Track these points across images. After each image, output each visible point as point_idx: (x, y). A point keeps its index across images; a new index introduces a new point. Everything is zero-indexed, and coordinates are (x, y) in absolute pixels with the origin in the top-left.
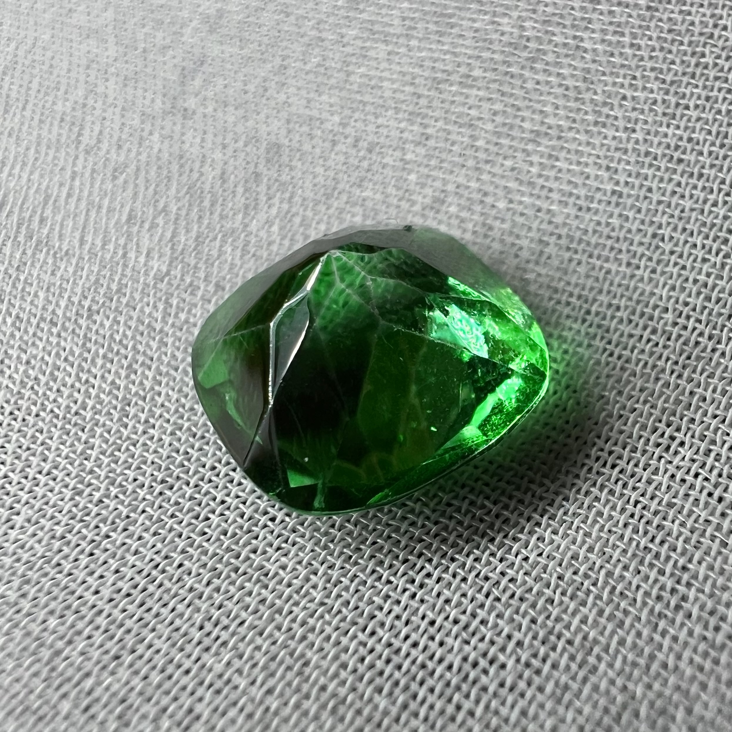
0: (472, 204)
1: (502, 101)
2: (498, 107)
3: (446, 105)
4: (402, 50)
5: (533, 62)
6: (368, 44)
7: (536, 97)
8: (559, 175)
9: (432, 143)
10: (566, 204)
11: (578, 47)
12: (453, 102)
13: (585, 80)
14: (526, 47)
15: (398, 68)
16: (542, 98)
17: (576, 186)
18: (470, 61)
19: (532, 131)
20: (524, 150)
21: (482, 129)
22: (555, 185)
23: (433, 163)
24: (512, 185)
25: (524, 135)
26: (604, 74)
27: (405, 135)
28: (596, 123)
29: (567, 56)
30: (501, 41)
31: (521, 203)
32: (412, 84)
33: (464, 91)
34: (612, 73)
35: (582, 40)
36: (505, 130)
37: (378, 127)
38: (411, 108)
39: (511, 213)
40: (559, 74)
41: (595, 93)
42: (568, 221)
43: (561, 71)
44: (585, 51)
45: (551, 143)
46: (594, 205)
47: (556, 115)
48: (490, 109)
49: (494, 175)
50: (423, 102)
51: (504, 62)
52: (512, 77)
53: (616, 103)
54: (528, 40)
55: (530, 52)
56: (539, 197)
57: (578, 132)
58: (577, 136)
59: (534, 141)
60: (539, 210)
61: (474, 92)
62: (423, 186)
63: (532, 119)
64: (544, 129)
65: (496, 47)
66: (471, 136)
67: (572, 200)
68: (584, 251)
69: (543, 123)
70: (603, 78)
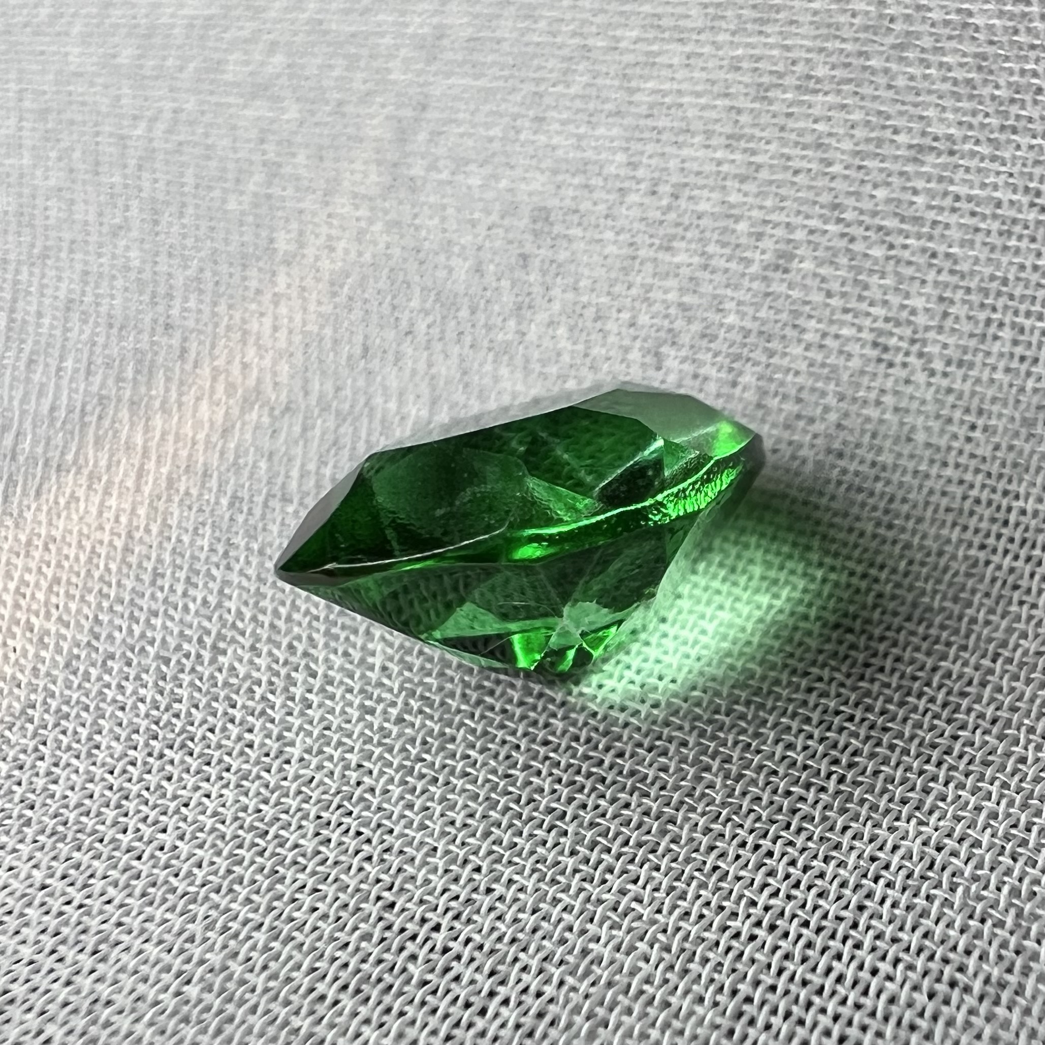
0: (835, 255)
1: (861, 108)
2: (857, 116)
3: (781, 121)
4: (706, 50)
5: (902, 50)
6: (655, 48)
7: (911, 98)
8: (957, 205)
9: (764, 175)
10: (972, 243)
11: (965, 25)
12: (789, 115)
13: (980, 68)
14: (890, 30)
15: (704, 75)
16: (920, 99)
17: (984, 217)
18: (809, 56)
19: (911, 147)
20: (902, 174)
21: (837, 149)
22: (953, 219)
23: (769, 203)
24: (888, 223)
25: (899, 153)
26: (1007, 59)
27: (725, 168)
28: (1003, 128)
29: (950, 38)
30: (852, 25)
31: (905, 247)
32: (727, 95)
33: (806, 98)
34: (1019, 57)
35: (970, 14)
36: (871, 147)
37: (683, 161)
38: (728, 130)
39: (892, 262)
40: (941, 65)
41: (997, 87)
42: (976, 268)
43: (945, 59)
44: (977, 29)
45: (939, 161)
46: (1013, 243)
47: (942, 120)
48: (846, 121)
49: (862, 212)
50: (744, 119)
51: (860, 54)
52: (873, 73)
53: (1028, 98)
54: (892, 20)
55: (897, 37)
56: (930, 238)
57: (977, 142)
58: (977, 148)
59: (915, 160)
60: (934, 255)
61: (820, 97)
62: (759, 236)
63: (910, 130)
64: (928, 141)
65: (846, 33)
66: (822, 160)
67: (979, 238)
68: (1006, 307)
69: (924, 134)
70: (1006, 65)
